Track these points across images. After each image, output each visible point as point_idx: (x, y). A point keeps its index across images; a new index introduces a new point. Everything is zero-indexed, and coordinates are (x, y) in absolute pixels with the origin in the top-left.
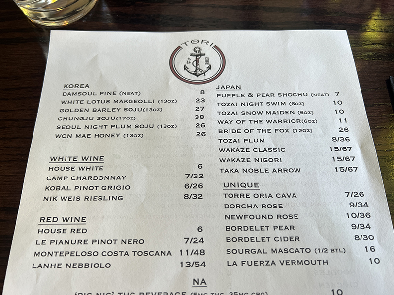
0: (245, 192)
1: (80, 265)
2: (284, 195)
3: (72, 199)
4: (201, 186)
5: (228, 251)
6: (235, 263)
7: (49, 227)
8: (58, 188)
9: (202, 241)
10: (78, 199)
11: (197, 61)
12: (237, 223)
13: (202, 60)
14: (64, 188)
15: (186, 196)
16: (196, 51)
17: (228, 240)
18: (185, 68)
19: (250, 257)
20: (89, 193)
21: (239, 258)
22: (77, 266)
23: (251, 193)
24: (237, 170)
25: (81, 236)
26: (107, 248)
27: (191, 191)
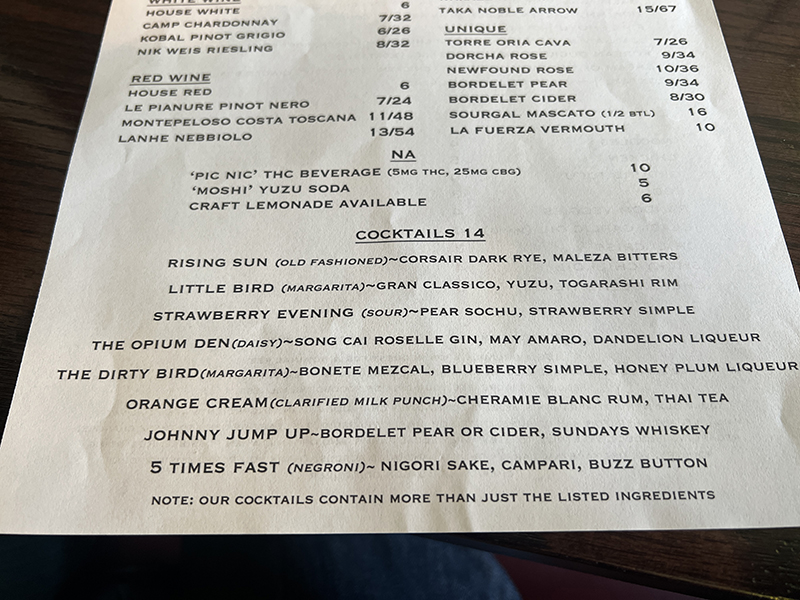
0: (482, 38)
1: (200, 138)
2: (548, 42)
3: (187, 51)
4: (406, 30)
5: (453, 115)
6: (464, 130)
7: (148, 88)
8: (163, 38)
9: (408, 100)
10: (197, 50)
12: (468, 77)
14: (172, 37)
15: (381, 44)
17: (453, 99)
19: (491, 123)
20: (215, 43)
21: (471, 124)
22: (194, 138)
23: (493, 39)
24: (468, 10)
25: (203, 99)
26: (245, 113)
27: (390, 37)
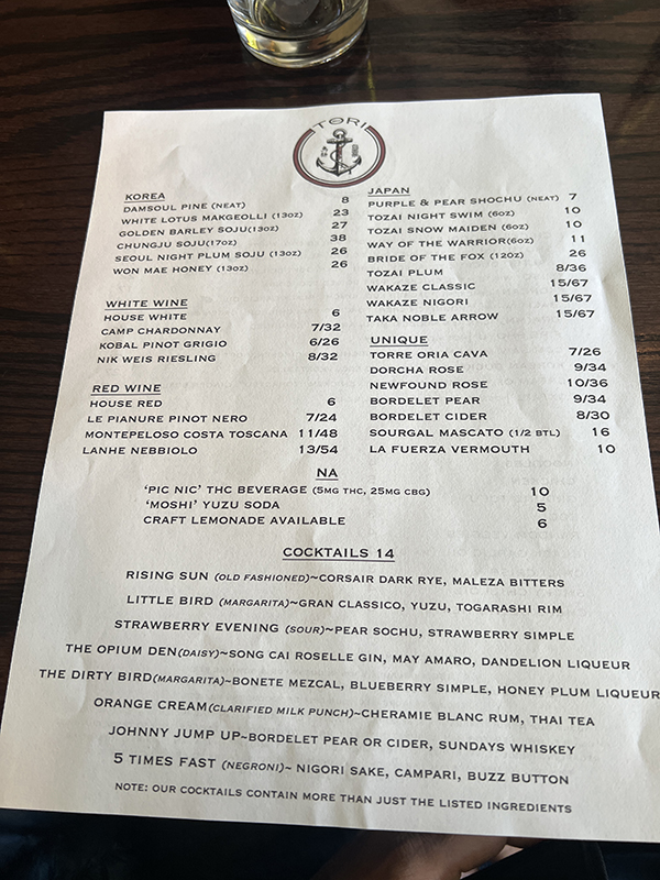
0: (404, 350)
1: (152, 451)
2: (466, 354)
3: (140, 360)
4: (335, 342)
5: (373, 433)
6: (382, 449)
7: (107, 399)
8: (119, 345)
9: (334, 418)
10: (149, 359)
11: (338, 152)
12: (389, 393)
13: (347, 149)
14: (127, 345)
15: (312, 357)
16: (338, 136)
17: (373, 417)
18: (319, 163)
19: (406, 441)
20: (165, 352)
21: (388, 442)
22: (148, 451)
23: (415, 351)
24: (394, 318)
25: (154, 411)
26: (192, 427)
27: (321, 349)
